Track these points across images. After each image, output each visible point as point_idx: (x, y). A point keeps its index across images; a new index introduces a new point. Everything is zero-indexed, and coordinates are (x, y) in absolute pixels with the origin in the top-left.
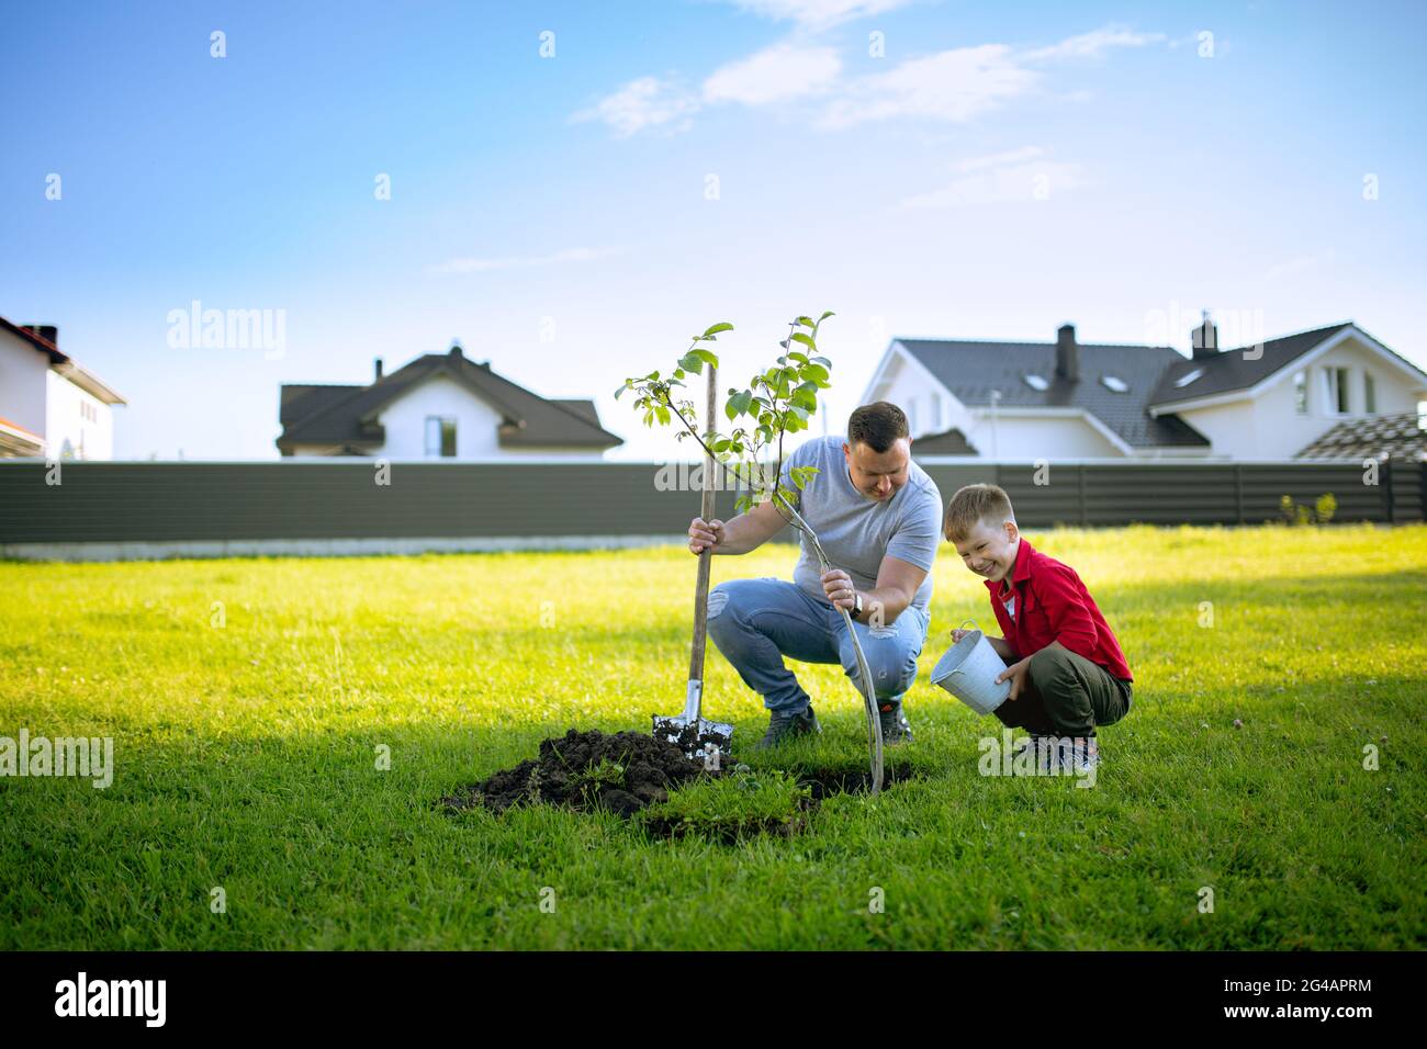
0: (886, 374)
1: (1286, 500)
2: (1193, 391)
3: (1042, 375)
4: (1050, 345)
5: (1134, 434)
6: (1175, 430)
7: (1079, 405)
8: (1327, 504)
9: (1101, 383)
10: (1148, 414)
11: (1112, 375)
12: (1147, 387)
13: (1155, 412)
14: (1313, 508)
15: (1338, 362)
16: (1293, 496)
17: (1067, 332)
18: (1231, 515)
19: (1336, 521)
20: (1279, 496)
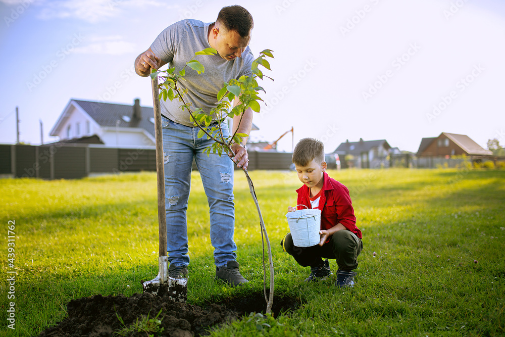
0: (68, 112)
4: (130, 106)
7: (141, 127)
9: (148, 120)
17: (137, 101)
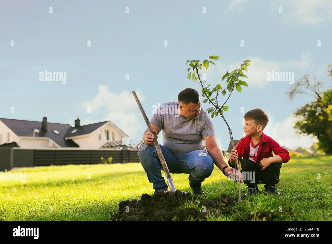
1: (102, 158)
2: (75, 134)
3: (38, 129)
5: (62, 144)
6: (71, 143)
7: (47, 137)
8: (110, 159)
9: (53, 131)
10: (64, 139)
11: (56, 130)
12: (64, 133)
13: (66, 139)
14: (107, 160)
15: (107, 129)
16: (104, 157)
17: (45, 119)
18: (90, 162)
19: (113, 163)
20: (100, 157)
